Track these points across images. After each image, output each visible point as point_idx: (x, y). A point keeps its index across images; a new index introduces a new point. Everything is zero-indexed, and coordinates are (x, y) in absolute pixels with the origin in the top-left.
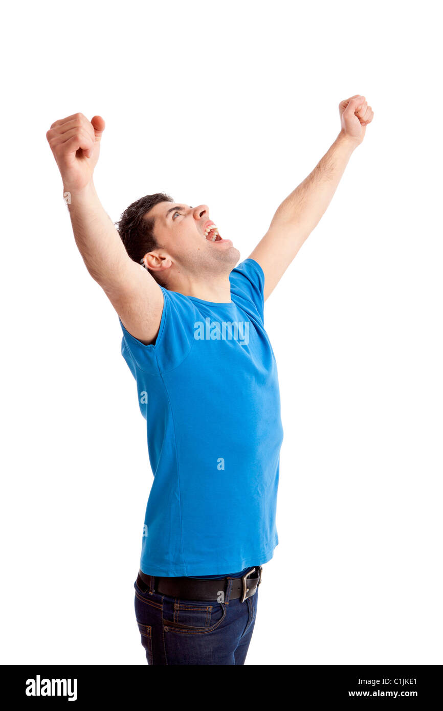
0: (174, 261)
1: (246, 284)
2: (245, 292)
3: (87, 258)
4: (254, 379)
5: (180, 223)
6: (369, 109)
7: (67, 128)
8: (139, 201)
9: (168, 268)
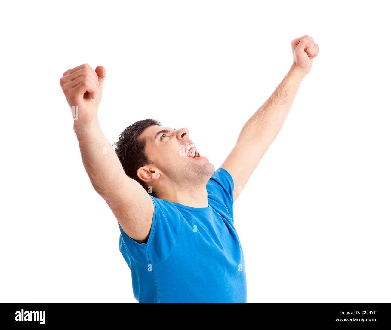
0: (162, 173)
1: (219, 190)
2: (219, 197)
3: (92, 177)
4: (226, 270)
5: (166, 143)
6: (316, 45)
7: (76, 76)
8: (133, 125)
9: (157, 180)
